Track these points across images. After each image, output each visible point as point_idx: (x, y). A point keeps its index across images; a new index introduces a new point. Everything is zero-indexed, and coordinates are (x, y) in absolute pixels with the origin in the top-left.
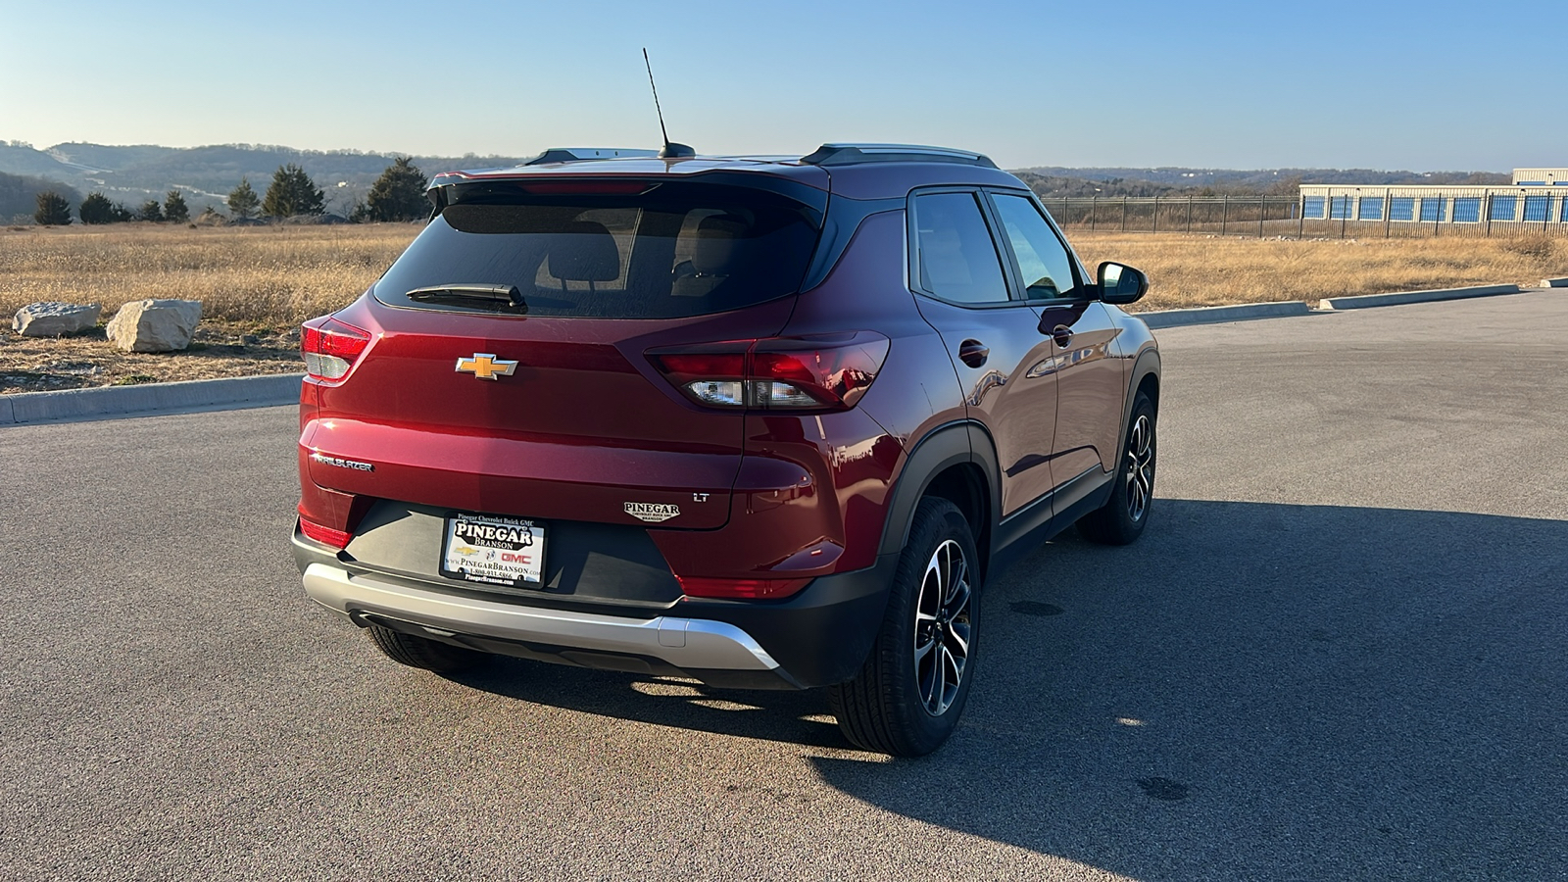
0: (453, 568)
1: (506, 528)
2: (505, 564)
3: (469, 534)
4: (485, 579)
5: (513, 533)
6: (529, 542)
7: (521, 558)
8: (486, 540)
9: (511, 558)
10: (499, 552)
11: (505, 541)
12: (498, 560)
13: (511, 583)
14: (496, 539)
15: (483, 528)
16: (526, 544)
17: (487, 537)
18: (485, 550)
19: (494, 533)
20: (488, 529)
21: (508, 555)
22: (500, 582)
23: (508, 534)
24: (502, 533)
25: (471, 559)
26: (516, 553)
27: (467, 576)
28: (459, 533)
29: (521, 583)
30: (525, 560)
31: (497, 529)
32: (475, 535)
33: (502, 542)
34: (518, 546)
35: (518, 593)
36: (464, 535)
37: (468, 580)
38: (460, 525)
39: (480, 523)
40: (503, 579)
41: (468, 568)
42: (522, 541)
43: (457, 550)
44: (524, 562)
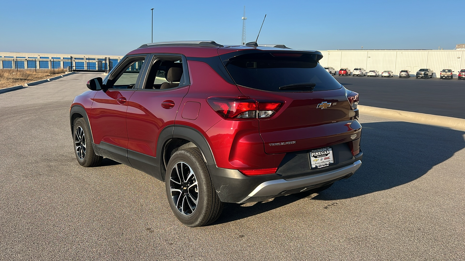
0: (314, 166)
1: (323, 151)
2: (325, 161)
3: (315, 155)
4: (322, 166)
5: (325, 152)
6: (329, 153)
7: (328, 158)
8: (320, 156)
9: (326, 158)
10: (323, 158)
11: (324, 154)
12: (323, 160)
13: (328, 165)
14: (322, 155)
15: (318, 152)
16: (328, 154)
17: (320, 155)
18: (320, 158)
19: (321, 153)
20: (319, 152)
21: (325, 158)
22: (326, 166)
23: (324, 152)
24: (323, 152)
25: (317, 162)
26: (327, 157)
27: (318, 167)
28: (313, 156)
29: (330, 164)
30: (329, 158)
31: (321, 152)
32: (317, 155)
33: (323, 155)
34: (327, 155)
35: (331, 168)
36: (314, 156)
37: (319, 168)
38: (312, 154)
39: (317, 151)
40: (326, 165)
41: (317, 165)
42: (327, 153)
43: (313, 161)
44: (329, 159)
